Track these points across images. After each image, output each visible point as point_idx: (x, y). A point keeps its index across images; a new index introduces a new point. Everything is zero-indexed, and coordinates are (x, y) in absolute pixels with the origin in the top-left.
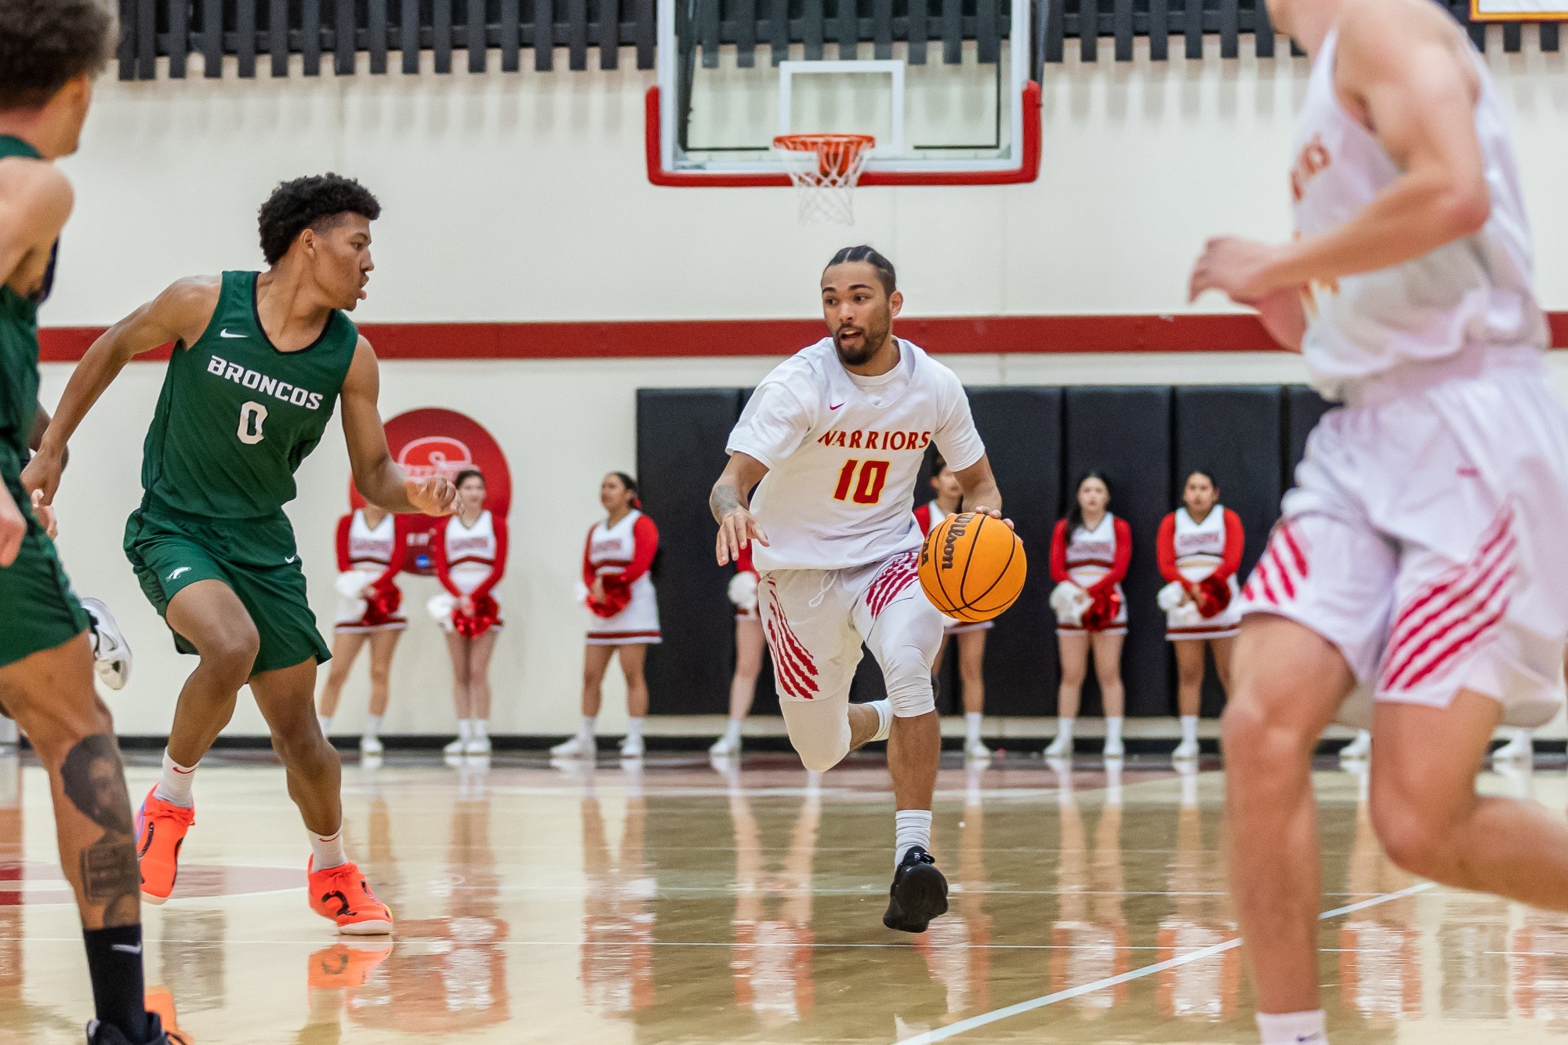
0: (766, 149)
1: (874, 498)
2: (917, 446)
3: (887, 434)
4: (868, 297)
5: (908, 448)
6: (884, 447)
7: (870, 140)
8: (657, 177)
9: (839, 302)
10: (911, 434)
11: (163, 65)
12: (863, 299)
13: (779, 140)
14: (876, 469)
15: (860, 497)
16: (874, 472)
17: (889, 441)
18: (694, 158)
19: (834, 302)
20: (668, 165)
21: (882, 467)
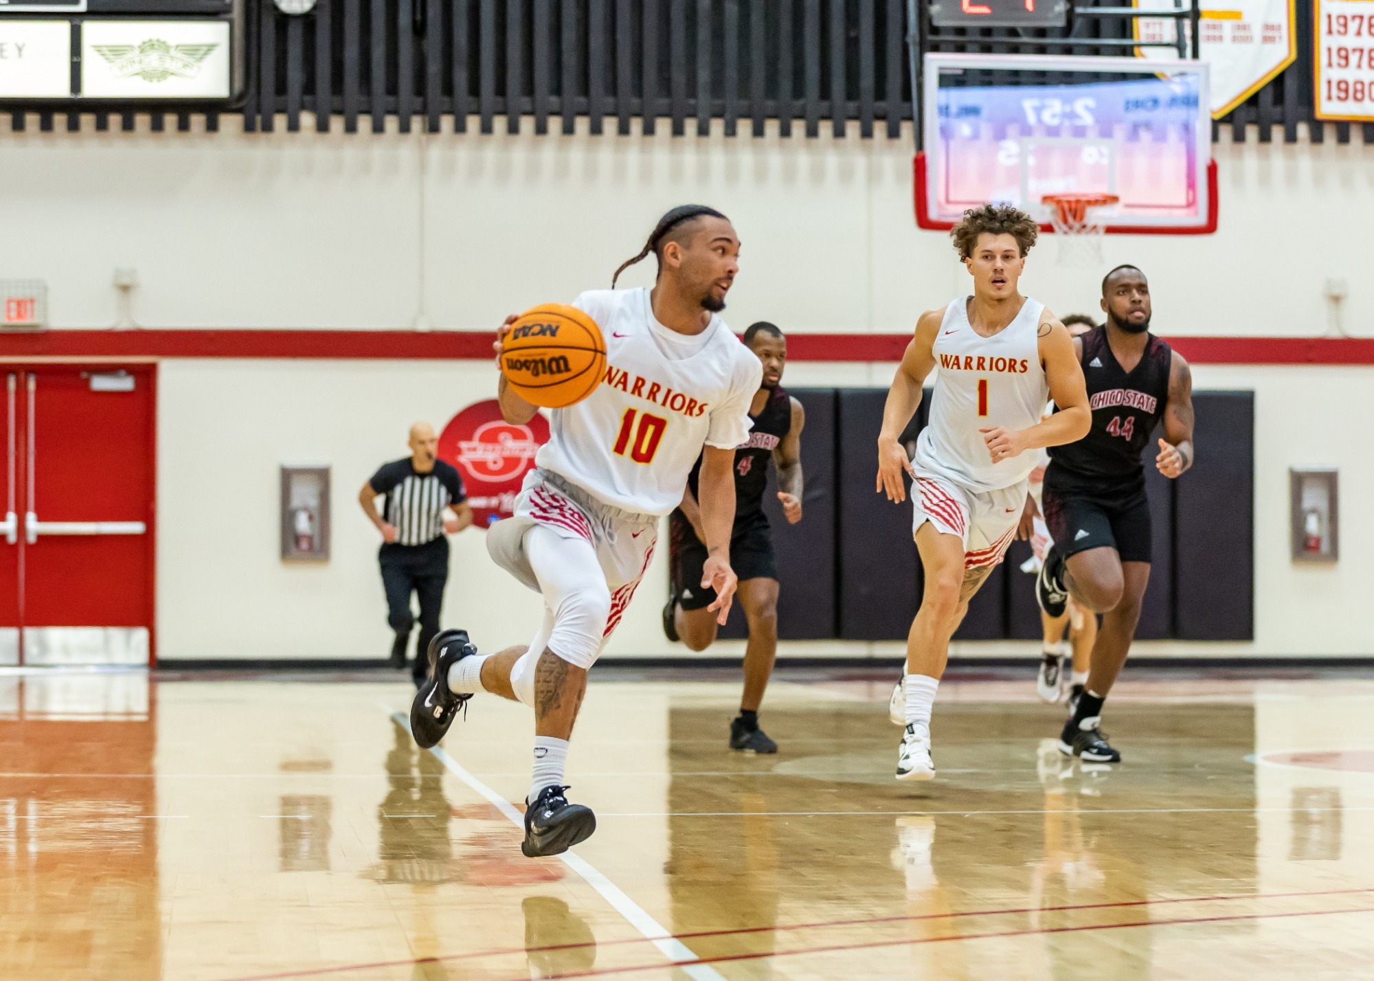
11: (280, 121)
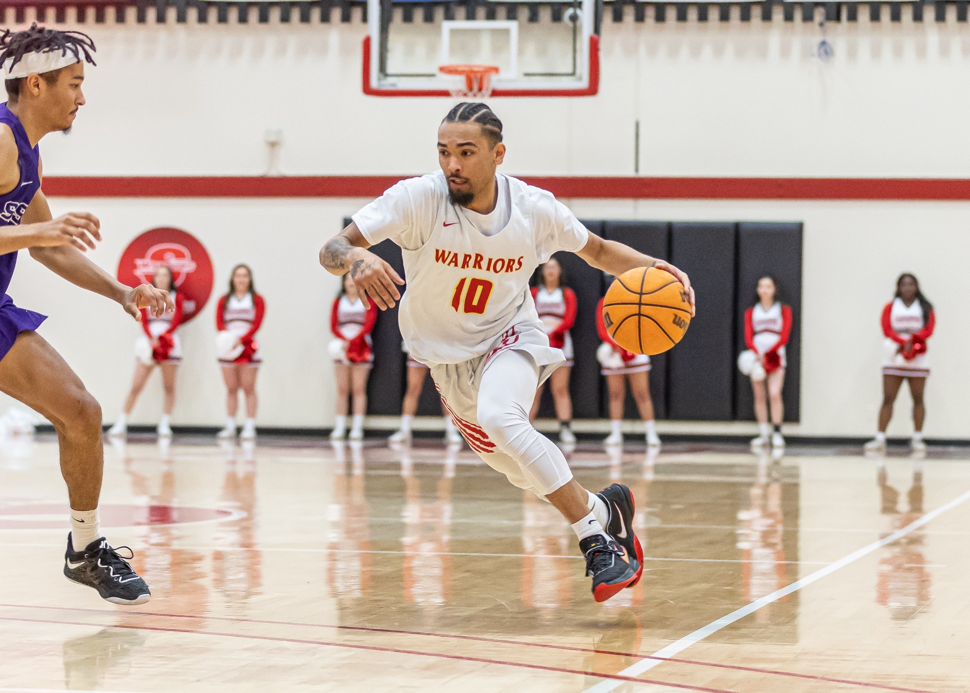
0: (433, 75)
1: (480, 309)
2: (514, 269)
3: (490, 260)
4: (473, 153)
5: (507, 271)
6: (488, 269)
7: (496, 70)
8: (367, 90)
9: (449, 155)
10: (510, 260)
12: (469, 154)
13: (442, 69)
14: (482, 287)
15: (469, 308)
16: (480, 289)
17: (492, 266)
18: (390, 80)
19: (446, 153)
20: (374, 83)
21: (487, 286)
